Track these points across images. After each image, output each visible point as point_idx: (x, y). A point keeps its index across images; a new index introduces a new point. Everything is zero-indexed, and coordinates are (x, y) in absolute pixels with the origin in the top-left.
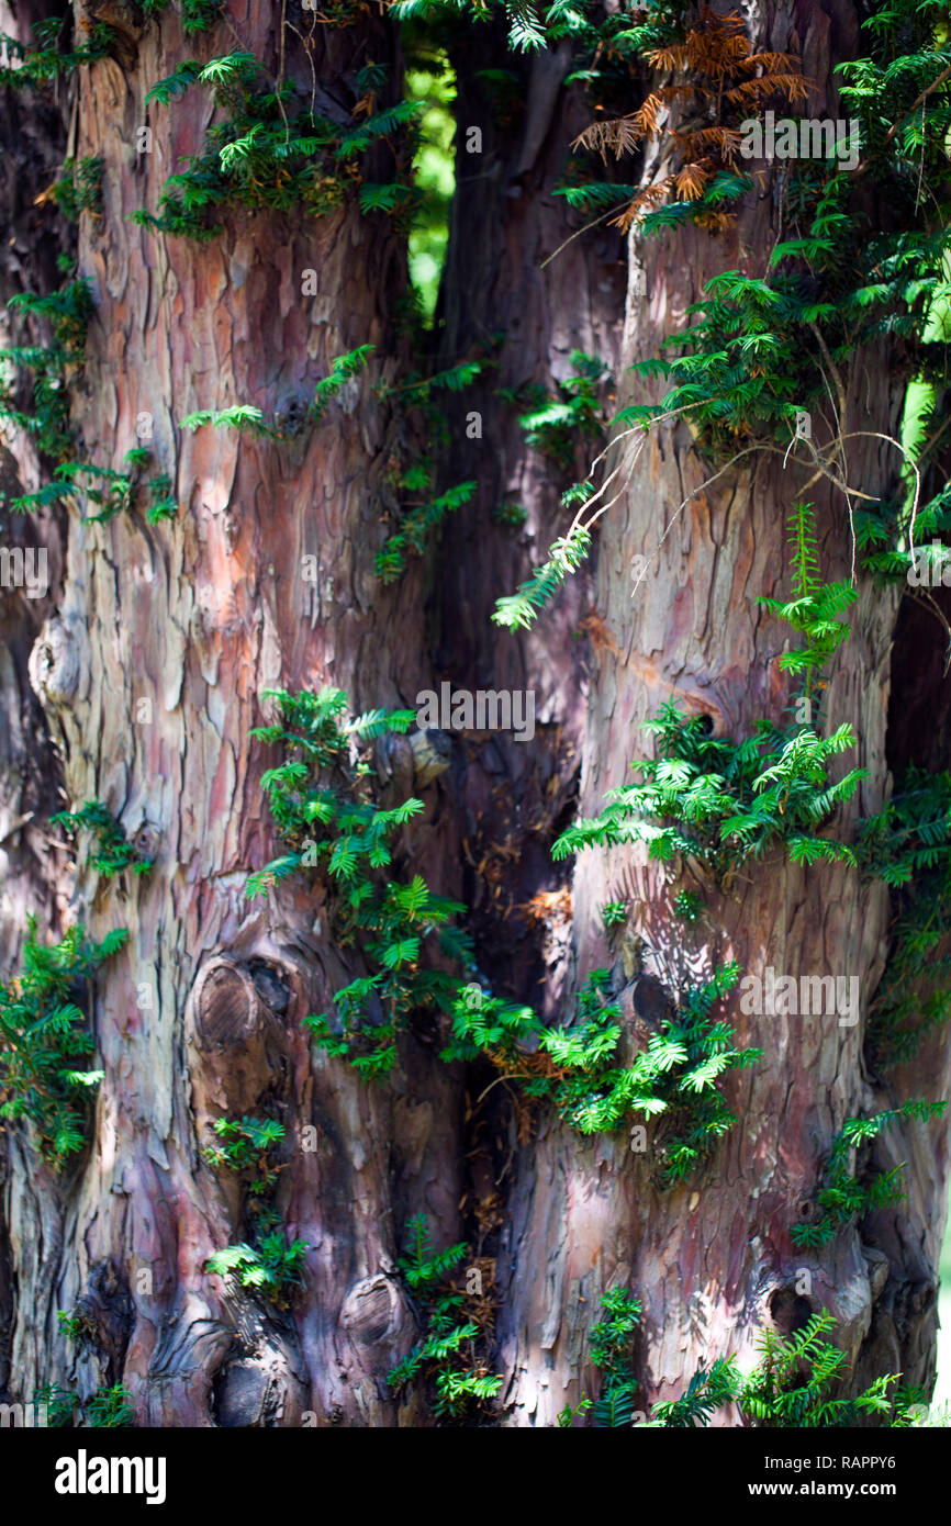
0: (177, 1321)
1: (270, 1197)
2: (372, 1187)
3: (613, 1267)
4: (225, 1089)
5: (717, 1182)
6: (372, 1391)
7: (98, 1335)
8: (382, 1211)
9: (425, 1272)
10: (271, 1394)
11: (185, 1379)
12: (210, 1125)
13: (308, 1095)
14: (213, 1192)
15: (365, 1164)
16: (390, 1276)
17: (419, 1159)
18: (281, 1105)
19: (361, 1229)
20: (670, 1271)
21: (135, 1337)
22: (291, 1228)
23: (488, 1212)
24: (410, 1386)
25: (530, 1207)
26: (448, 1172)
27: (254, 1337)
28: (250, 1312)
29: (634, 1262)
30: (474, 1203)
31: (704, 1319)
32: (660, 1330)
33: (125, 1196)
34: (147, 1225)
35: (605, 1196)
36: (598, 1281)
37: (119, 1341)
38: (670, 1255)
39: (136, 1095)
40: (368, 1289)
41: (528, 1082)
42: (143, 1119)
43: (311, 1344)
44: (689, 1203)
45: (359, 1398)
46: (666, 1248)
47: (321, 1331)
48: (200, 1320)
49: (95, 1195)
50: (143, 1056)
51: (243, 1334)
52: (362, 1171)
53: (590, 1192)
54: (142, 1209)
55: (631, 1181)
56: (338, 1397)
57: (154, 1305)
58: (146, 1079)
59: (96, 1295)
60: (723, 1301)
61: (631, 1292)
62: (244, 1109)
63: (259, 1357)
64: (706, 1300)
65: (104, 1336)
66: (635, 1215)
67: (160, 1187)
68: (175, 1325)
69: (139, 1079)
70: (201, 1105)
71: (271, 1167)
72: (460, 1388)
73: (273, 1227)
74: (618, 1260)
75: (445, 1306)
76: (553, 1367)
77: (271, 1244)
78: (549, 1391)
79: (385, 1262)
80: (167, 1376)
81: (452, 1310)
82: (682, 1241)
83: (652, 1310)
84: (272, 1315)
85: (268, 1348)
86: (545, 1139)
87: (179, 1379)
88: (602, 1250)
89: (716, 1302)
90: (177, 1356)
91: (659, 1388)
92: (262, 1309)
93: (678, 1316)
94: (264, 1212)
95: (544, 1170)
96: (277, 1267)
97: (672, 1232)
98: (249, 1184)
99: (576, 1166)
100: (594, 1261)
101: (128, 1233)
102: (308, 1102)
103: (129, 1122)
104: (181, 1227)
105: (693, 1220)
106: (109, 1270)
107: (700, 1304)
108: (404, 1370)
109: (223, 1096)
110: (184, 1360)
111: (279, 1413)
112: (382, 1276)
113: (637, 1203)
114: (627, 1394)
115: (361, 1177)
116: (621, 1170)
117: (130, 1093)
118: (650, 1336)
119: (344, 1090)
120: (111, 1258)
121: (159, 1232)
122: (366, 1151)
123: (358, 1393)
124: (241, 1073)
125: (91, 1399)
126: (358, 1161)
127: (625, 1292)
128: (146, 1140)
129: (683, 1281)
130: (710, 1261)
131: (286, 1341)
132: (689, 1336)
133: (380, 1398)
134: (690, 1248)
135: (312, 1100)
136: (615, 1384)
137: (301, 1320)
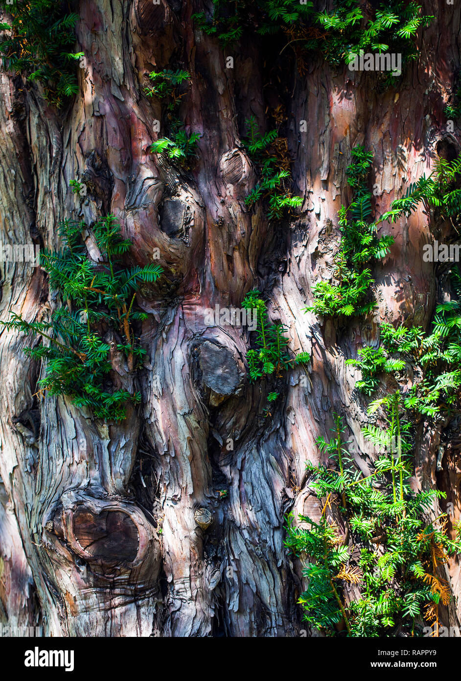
0: (135, 180)
1: (177, 112)
2: (227, 103)
3: (356, 136)
4: (154, 55)
5: (408, 87)
6: (238, 208)
7: (94, 190)
8: (233, 116)
9: (259, 145)
10: (187, 214)
11: (145, 208)
12: (146, 75)
13: (193, 57)
14: (149, 111)
15: (224, 91)
16: (240, 149)
17: (246, 88)
18: (181, 63)
19: (224, 125)
20: (385, 135)
21: (115, 190)
22: (187, 128)
23: (279, 114)
24: (257, 205)
25: (306, 110)
26: (259, 95)
27: (175, 185)
28: (172, 172)
29: (366, 132)
30: (272, 110)
31: (404, 158)
32: (381, 166)
33: (101, 117)
34: (115, 131)
35: (350, 99)
36: (348, 143)
37: (107, 192)
38: (384, 127)
39: (102, 63)
40: (230, 156)
41: (306, 42)
42: (107, 76)
43: (204, 188)
44: (394, 99)
45: (232, 212)
46: (382, 123)
47: (208, 179)
48: (148, 178)
49: (82, 118)
50: (104, 42)
51: (170, 184)
52: (223, 95)
53: (341, 98)
54: (112, 123)
55: (364, 90)
56: (221, 213)
57: (123, 172)
58: (107, 54)
59: (92, 170)
60: (413, 148)
61: (366, 147)
62: (163, 66)
63: (179, 196)
64: (405, 149)
65: (98, 190)
66: (366, 108)
67: (120, 110)
68: (135, 182)
69: (103, 55)
70: (142, 65)
71: (177, 96)
72: (283, 203)
73: (178, 127)
74: (358, 131)
75: (268, 163)
76: (327, 190)
77: (179, 136)
78: (325, 202)
79: (238, 142)
80: (135, 208)
81: (272, 165)
82: (391, 119)
83: (376, 156)
84: (183, 173)
85: (182, 190)
86: (312, 73)
87: (142, 209)
88: (350, 126)
89: (409, 150)
90: (139, 197)
91: (381, 196)
92: (177, 170)
93: (390, 158)
94: (174, 120)
95: (313, 89)
96: (184, 147)
97: (385, 115)
98: (167, 106)
99: (332, 85)
100: (346, 133)
101: (105, 136)
102: (193, 61)
103: (99, 78)
104: (133, 131)
105: (396, 108)
106: (96, 156)
107: (402, 151)
108: (254, 197)
109: (153, 59)
110: (143, 199)
111: (192, 223)
112: (236, 149)
113: (367, 101)
114: (368, 200)
115: (222, 98)
116: (359, 84)
117: (98, 63)
118: (376, 169)
119: (212, 53)
120: (96, 150)
121: (121, 134)
122: (224, 85)
123: (231, 210)
124: (162, 46)
125: (93, 224)
126: (220, 90)
127: (363, 147)
128: (110, 86)
129: (393, 140)
130: (406, 129)
131: (191, 187)
132: (397, 169)
133: (242, 211)
134: (394, 123)
135: (195, 59)
136: (362, 195)
137: (197, 176)
